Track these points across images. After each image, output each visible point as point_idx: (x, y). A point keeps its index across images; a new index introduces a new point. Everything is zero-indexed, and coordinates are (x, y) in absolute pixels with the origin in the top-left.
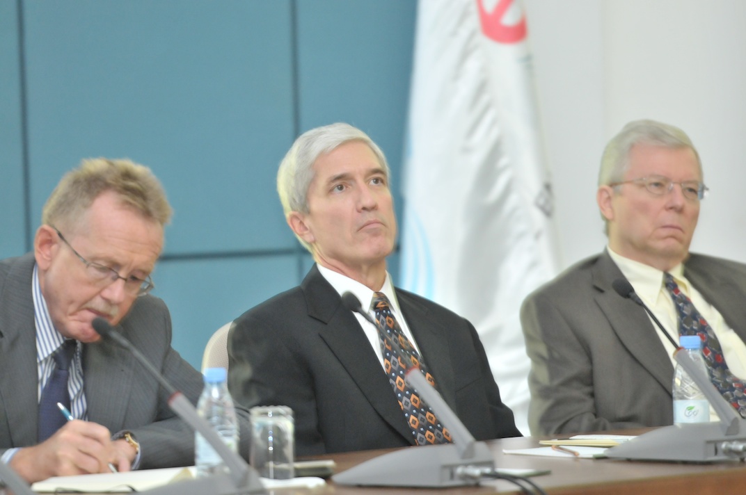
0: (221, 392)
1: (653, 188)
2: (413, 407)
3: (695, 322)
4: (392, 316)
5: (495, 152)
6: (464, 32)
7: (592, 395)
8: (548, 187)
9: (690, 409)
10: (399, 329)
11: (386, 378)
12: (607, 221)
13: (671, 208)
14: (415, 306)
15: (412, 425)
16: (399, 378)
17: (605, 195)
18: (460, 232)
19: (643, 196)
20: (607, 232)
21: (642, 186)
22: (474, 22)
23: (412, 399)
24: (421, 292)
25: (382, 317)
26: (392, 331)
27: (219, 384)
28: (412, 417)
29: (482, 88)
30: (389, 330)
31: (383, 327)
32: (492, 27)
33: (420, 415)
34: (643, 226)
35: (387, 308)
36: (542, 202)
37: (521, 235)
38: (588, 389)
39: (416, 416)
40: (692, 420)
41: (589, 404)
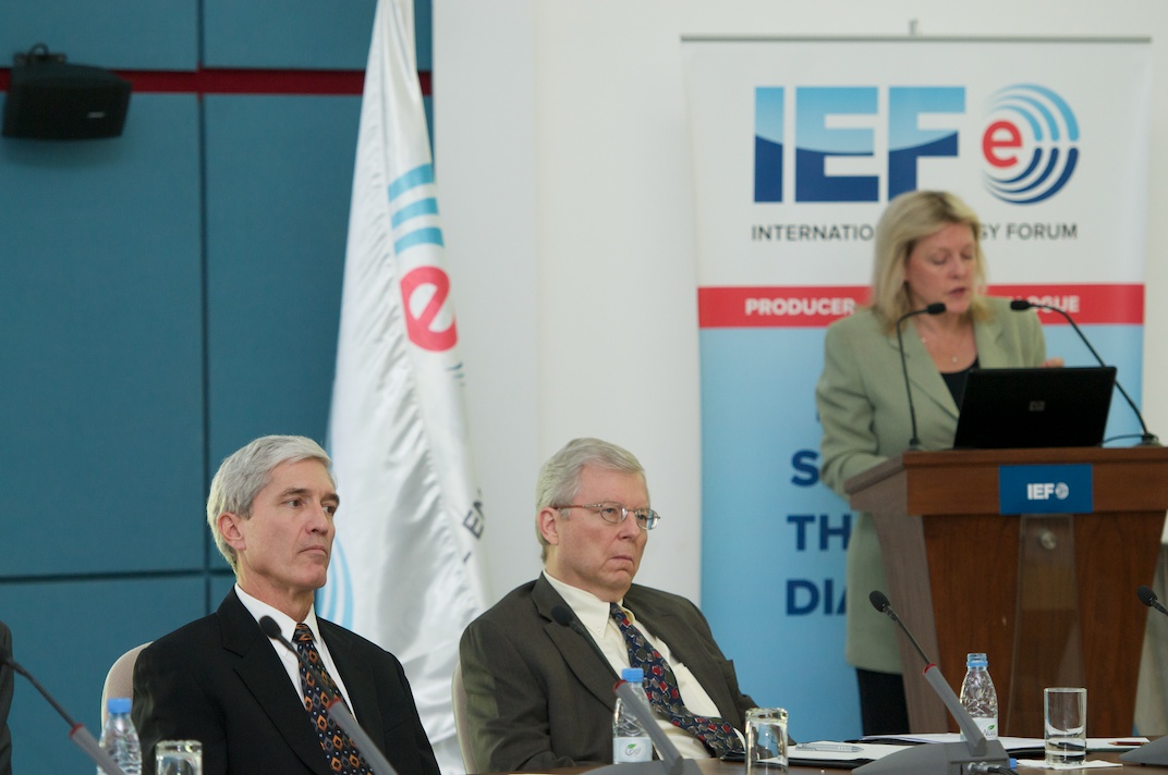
0: (126, 723)
1: (606, 514)
2: (336, 749)
3: (649, 655)
4: (315, 650)
5: (421, 467)
6: (390, 339)
7: (548, 732)
8: (477, 505)
9: (632, 746)
10: (322, 665)
11: (307, 715)
12: (545, 543)
13: (625, 538)
14: (338, 637)
15: (335, 768)
16: (321, 718)
17: (548, 518)
18: (382, 554)
19: (595, 522)
20: (545, 557)
21: (595, 511)
22: (400, 327)
23: (334, 741)
24: (338, 621)
25: (304, 651)
26: (315, 667)
27: (123, 715)
28: (335, 760)
29: (408, 398)
30: (310, 664)
31: (307, 661)
32: (419, 333)
33: (344, 758)
34: (594, 555)
35: (311, 642)
36: (471, 522)
37: (450, 557)
38: (544, 726)
39: (339, 758)
40: (633, 759)
41: (545, 742)
